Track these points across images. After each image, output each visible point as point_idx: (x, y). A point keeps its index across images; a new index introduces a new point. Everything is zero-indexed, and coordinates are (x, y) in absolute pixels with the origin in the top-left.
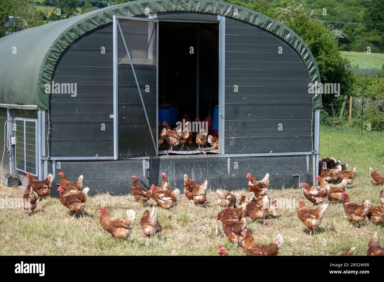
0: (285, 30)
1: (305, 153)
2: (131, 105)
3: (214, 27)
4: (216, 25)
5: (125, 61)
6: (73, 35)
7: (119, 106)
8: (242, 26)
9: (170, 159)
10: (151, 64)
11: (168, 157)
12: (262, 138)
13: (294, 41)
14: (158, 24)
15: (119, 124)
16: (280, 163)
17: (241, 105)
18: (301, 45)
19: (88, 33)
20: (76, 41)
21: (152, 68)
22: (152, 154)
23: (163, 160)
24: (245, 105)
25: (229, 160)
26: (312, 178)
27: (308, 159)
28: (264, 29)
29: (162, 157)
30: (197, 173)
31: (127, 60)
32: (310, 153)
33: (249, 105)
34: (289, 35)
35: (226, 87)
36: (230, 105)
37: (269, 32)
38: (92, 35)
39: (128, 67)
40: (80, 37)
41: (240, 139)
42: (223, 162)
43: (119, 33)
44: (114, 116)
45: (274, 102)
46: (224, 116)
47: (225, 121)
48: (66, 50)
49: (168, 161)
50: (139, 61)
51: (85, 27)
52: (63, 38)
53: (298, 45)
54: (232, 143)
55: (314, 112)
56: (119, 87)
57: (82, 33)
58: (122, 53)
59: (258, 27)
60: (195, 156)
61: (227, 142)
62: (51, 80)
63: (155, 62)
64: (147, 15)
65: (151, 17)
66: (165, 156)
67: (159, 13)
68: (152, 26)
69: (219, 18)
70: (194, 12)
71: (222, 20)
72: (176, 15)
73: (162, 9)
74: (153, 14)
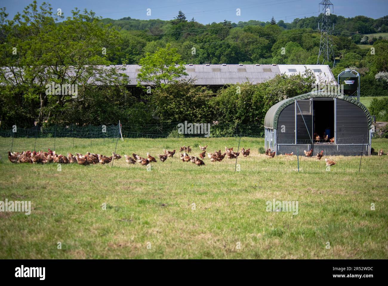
1: (366, 144)
2: (302, 128)
3: (333, 102)
4: (333, 101)
5: (299, 114)
6: (285, 105)
7: (297, 128)
8: (342, 101)
9: (317, 145)
10: (311, 114)
11: (317, 144)
12: (349, 139)
13: (361, 106)
14: (313, 102)
15: (297, 134)
17: (342, 128)
19: (289, 105)
20: (286, 107)
21: (311, 116)
22: (311, 143)
25: (338, 146)
26: (368, 153)
27: (366, 146)
28: (350, 102)
29: (314, 144)
30: (326, 150)
31: (301, 113)
33: (345, 128)
35: (336, 122)
36: (337, 128)
37: (352, 103)
38: (291, 105)
39: (301, 115)
40: (287, 106)
41: (341, 139)
42: (336, 146)
43: (297, 105)
44: (295, 131)
45: (354, 127)
46: (336, 131)
47: (336, 133)
48: (283, 110)
50: (305, 113)
52: (281, 106)
54: (339, 140)
56: (297, 122)
57: (288, 105)
58: (298, 111)
59: (347, 101)
61: (337, 140)
62: (278, 120)
63: (312, 114)
64: (309, 99)
65: (310, 99)
66: (316, 144)
67: (313, 98)
68: (310, 102)
69: (334, 99)
70: (325, 97)
71: (335, 100)
72: (319, 98)
73: (314, 97)
74: (311, 98)
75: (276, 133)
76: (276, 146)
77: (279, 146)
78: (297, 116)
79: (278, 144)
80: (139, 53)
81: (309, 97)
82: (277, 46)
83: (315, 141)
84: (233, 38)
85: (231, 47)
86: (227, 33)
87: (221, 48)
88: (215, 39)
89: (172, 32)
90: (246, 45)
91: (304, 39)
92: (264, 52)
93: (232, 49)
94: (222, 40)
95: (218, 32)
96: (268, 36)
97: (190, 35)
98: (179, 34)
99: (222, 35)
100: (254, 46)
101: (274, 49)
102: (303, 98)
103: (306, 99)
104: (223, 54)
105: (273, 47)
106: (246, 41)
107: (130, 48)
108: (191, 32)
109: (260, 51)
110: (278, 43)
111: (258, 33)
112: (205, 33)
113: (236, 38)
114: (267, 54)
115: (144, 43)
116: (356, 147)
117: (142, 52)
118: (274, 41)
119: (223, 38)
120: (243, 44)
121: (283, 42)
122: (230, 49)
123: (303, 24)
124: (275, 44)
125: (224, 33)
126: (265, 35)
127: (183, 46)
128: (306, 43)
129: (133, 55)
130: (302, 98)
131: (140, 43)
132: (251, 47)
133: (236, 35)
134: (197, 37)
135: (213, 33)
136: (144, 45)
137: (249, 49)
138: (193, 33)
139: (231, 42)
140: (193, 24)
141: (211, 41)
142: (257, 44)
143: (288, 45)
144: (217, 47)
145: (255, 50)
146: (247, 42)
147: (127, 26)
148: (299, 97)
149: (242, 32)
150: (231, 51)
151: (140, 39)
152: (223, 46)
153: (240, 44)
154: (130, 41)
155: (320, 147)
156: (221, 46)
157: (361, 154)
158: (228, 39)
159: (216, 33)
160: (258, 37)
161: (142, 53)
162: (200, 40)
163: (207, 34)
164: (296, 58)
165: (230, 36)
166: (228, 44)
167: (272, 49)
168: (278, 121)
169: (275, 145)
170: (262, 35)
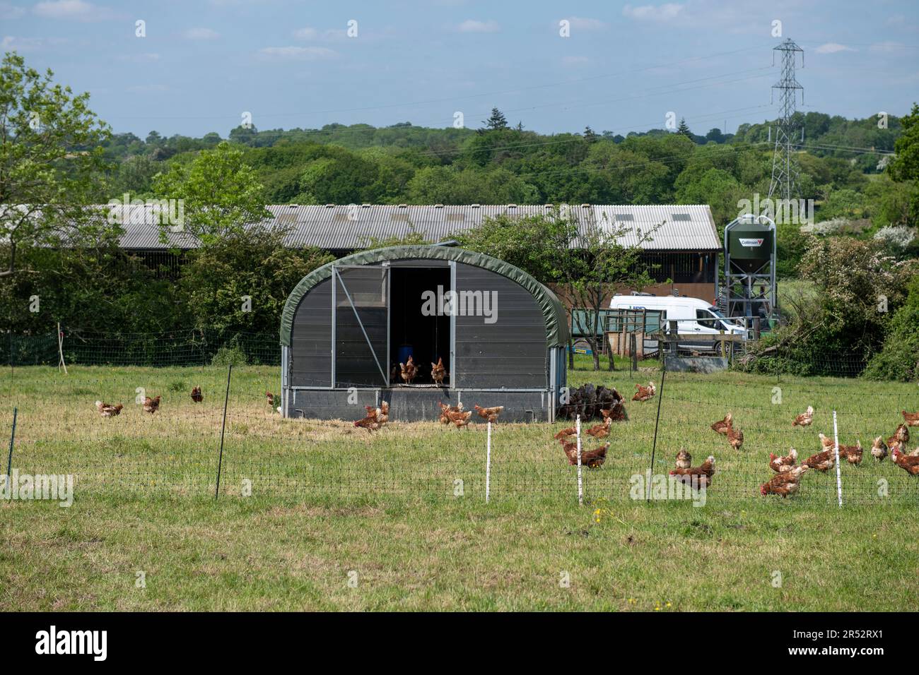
0: (517, 272)
1: (540, 390)
2: (353, 342)
4: (448, 270)
5: (343, 304)
7: (337, 342)
8: (472, 270)
9: (401, 392)
10: (384, 306)
12: (494, 375)
14: (389, 271)
15: (337, 359)
16: (512, 399)
17: (472, 343)
18: (534, 286)
20: (315, 286)
21: (385, 310)
22: (382, 384)
23: (395, 392)
24: (476, 343)
25: (459, 394)
26: (547, 415)
27: (543, 396)
28: (495, 272)
29: (394, 389)
31: (349, 302)
32: (544, 390)
33: (480, 343)
34: (522, 277)
35: (456, 327)
36: (460, 343)
37: (500, 274)
39: (350, 309)
41: (470, 375)
42: (454, 395)
43: (337, 279)
44: (333, 351)
45: (506, 340)
46: (454, 353)
47: (456, 359)
49: (398, 394)
51: (323, 274)
53: (531, 286)
54: (463, 378)
55: (550, 350)
56: (337, 327)
57: (321, 279)
58: (340, 296)
59: (489, 270)
60: (426, 389)
61: (457, 377)
62: (293, 321)
63: (386, 305)
64: (379, 263)
65: (384, 264)
66: (397, 389)
67: (392, 260)
68: (383, 273)
69: (450, 263)
70: (425, 258)
71: (453, 265)
72: (408, 262)
73: (394, 257)
74: (386, 261)
75: (288, 357)
76: (287, 391)
77: (294, 393)
78: (338, 310)
79: (293, 387)
80: (398, 192)
81: (381, 258)
82: (685, 178)
83: (396, 379)
84: (595, 163)
85: (591, 181)
86: (585, 153)
87: (570, 183)
88: (560, 164)
89: (475, 150)
90: (623, 176)
91: (742, 162)
92: (659, 189)
93: (592, 184)
94: (572, 166)
95: (565, 149)
96: (667, 158)
97: (510, 156)
98: (489, 153)
99: (574, 156)
100: (639, 180)
101: (680, 184)
102: (364, 262)
103: (370, 264)
104: (573, 196)
105: (678, 181)
106: (622, 168)
107: (379, 182)
108: (511, 150)
109: (649, 188)
110: (687, 171)
111: (647, 151)
112: (540, 152)
113: (601, 162)
114: (664, 195)
115: (409, 171)
116: (513, 398)
117: (406, 189)
118: (681, 168)
119: (575, 162)
120: (614, 176)
121: (697, 170)
122: (587, 186)
123: (758, 135)
124: (682, 173)
125: (579, 151)
126: (661, 156)
127: (489, 178)
128: (748, 171)
129: (386, 196)
130: (359, 261)
131: (401, 170)
132: (633, 180)
133: (602, 157)
134: (523, 161)
135: (556, 151)
136: (410, 176)
137: (629, 185)
138: (516, 153)
139: (591, 170)
140: (518, 135)
141: (550, 168)
142: (643, 175)
143: (707, 176)
144: (562, 182)
145: (640, 187)
146: (625, 171)
147: (400, 140)
148: (352, 259)
149: (614, 151)
150: (591, 189)
151: (403, 164)
152: (574, 179)
153: (610, 175)
154: (381, 168)
155: (410, 397)
156: (569, 179)
157: (527, 418)
158: (586, 164)
159: (562, 153)
160: (646, 160)
161: (406, 192)
162: (527, 165)
163: (544, 154)
164: (722, 202)
165: (591, 159)
166: (584, 175)
167: (675, 185)
168: (293, 324)
169: (285, 390)
170: (654, 154)
